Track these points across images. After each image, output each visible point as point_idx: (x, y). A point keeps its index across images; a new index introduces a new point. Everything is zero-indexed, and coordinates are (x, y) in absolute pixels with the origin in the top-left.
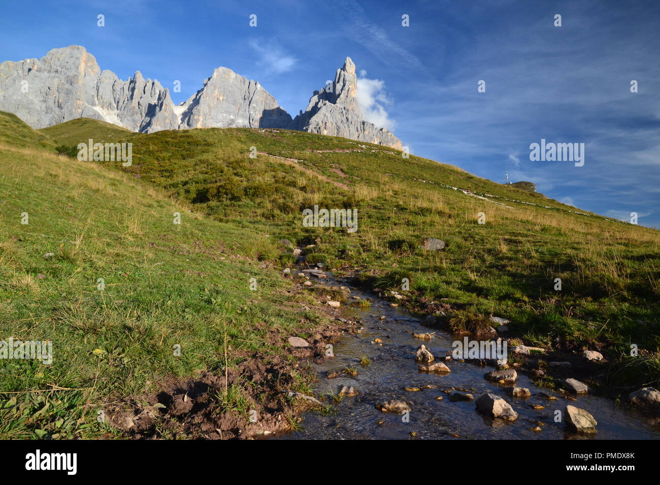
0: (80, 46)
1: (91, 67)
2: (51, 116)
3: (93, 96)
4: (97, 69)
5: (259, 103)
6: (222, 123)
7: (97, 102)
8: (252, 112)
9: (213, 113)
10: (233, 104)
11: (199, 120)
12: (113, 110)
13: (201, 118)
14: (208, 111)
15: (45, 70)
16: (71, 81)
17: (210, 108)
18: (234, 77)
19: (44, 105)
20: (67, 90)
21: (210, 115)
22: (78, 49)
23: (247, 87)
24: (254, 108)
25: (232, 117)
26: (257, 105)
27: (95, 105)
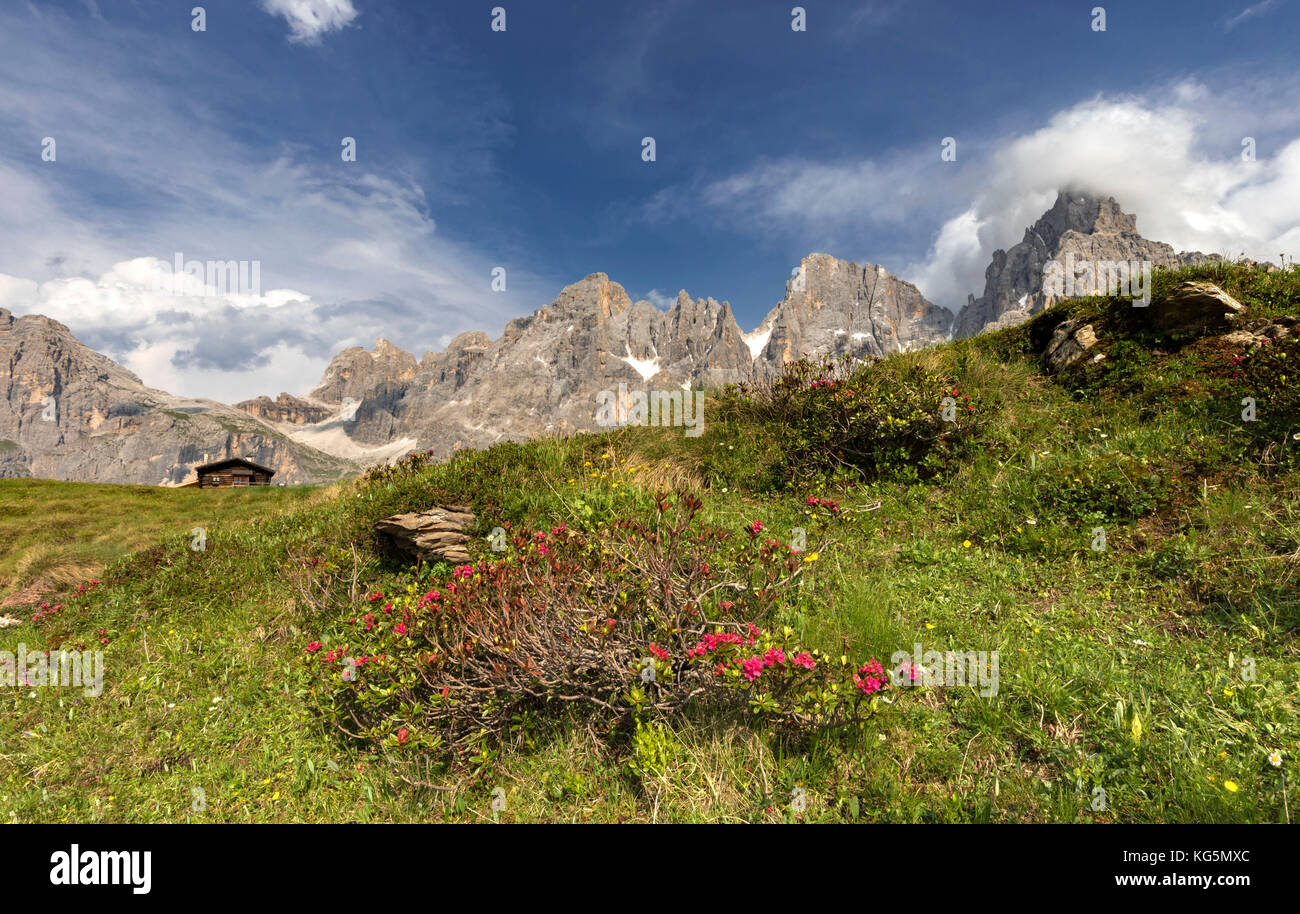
0: (599, 273)
1: (619, 302)
2: (564, 381)
3: (622, 342)
4: (627, 302)
5: (887, 300)
6: (825, 345)
7: (629, 351)
8: (875, 318)
9: (810, 331)
10: (841, 310)
11: (786, 345)
12: (652, 358)
13: (789, 343)
14: (799, 330)
15: (557, 318)
16: (588, 323)
17: (801, 324)
18: (836, 266)
19: (554, 368)
20: (584, 338)
21: (802, 337)
22: (597, 277)
23: (861, 277)
24: (879, 309)
25: (841, 332)
26: (883, 303)
27: (627, 355)
